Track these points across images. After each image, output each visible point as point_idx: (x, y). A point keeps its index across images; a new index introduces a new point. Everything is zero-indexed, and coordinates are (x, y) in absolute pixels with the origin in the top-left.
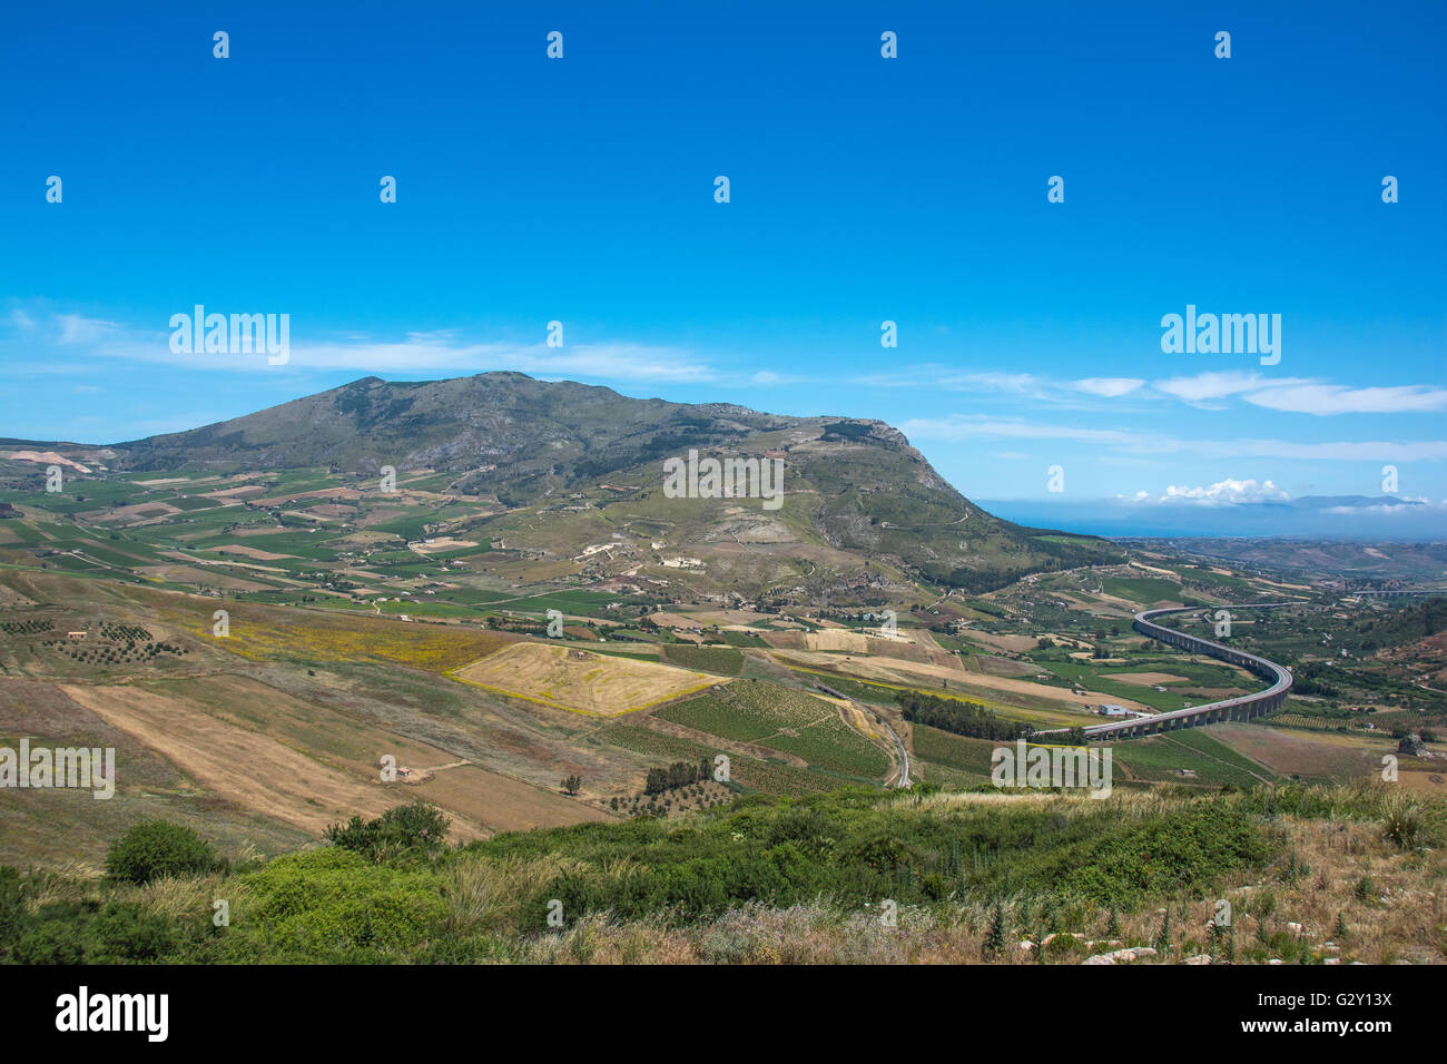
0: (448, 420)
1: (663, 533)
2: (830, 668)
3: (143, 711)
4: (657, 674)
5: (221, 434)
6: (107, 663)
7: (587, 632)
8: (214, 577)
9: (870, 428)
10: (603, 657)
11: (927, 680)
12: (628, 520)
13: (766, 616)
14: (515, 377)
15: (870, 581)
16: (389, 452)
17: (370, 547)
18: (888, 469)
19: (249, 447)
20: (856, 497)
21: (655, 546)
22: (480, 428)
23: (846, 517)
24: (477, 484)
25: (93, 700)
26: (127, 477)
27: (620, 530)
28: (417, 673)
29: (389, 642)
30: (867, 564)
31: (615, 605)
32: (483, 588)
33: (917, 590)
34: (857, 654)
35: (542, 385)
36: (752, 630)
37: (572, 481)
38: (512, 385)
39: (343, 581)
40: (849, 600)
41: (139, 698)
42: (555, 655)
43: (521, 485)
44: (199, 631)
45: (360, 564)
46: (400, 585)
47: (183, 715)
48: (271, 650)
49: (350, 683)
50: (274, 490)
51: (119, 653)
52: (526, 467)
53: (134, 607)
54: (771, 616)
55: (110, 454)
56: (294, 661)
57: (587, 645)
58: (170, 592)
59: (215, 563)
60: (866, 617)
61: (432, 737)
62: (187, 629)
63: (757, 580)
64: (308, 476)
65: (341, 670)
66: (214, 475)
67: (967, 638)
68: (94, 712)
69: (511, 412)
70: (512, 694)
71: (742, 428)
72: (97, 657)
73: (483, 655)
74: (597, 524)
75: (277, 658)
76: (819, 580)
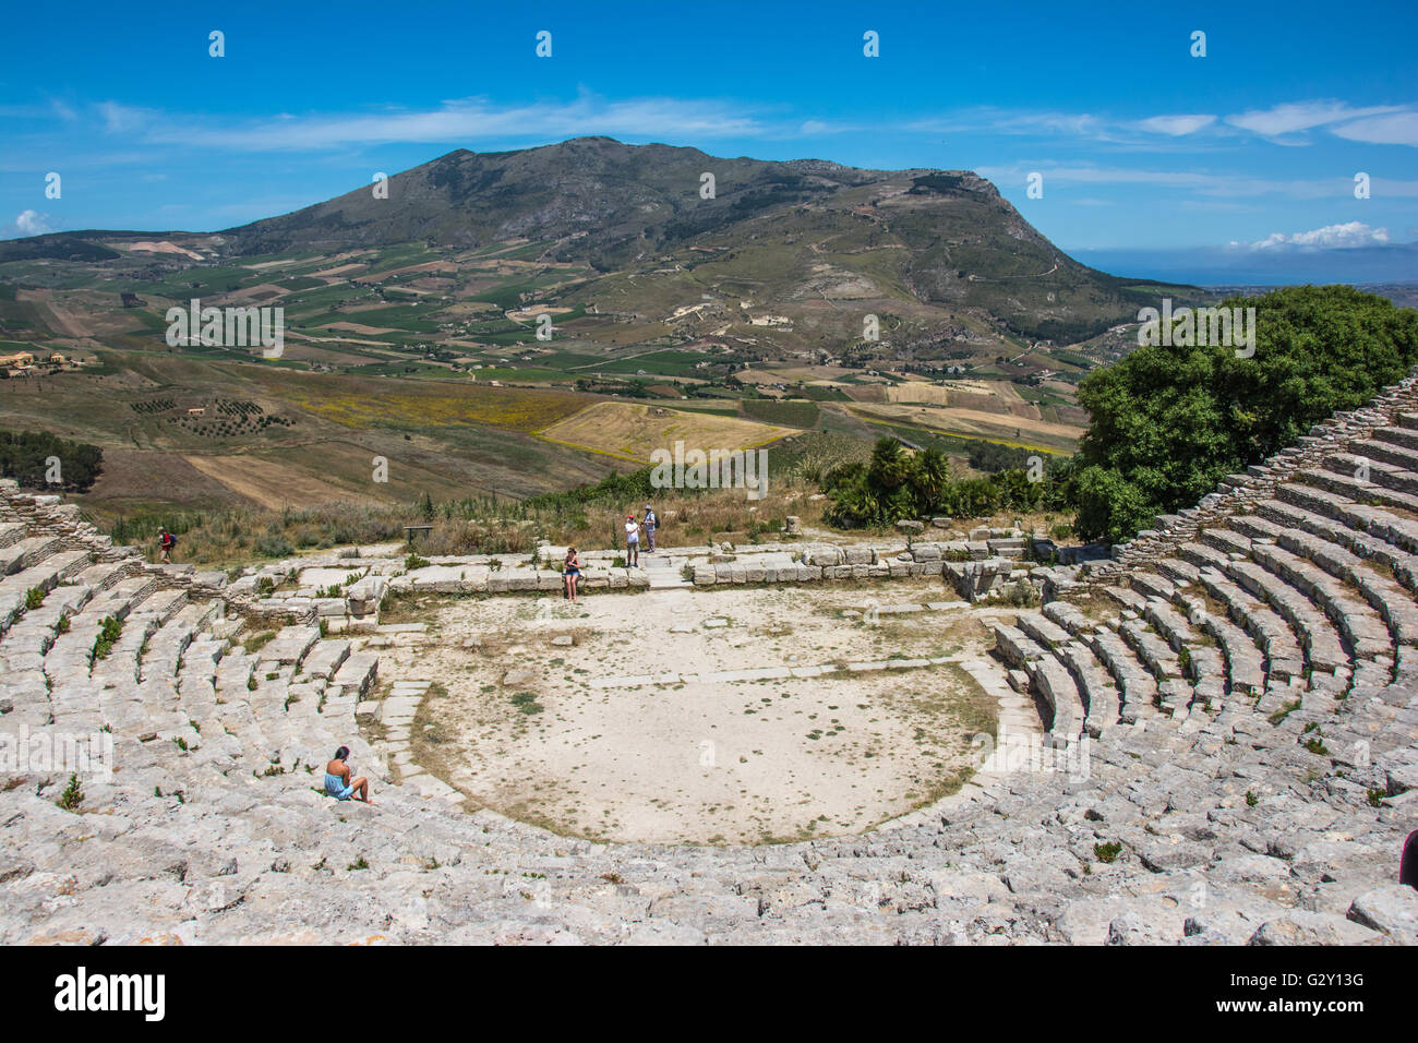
0: (538, 189)
1: (751, 292)
2: (905, 420)
3: (259, 477)
4: (732, 428)
5: (322, 214)
6: (224, 436)
7: (673, 391)
8: (323, 353)
9: (960, 179)
10: (680, 413)
11: (1001, 431)
12: (717, 280)
13: (852, 371)
14: (603, 142)
15: (955, 335)
16: (483, 223)
17: (469, 318)
18: (977, 221)
19: (348, 226)
20: (943, 250)
21: (744, 306)
22: (569, 196)
23: (933, 271)
24: (570, 251)
25: (214, 469)
26: (237, 262)
27: (709, 290)
28: (506, 434)
29: (479, 406)
30: (952, 317)
31: (704, 364)
32: (577, 352)
33: (1003, 342)
34: (933, 406)
35: (630, 148)
36: (835, 384)
37: (662, 243)
38: (600, 151)
39: (444, 351)
40: (934, 353)
41: (254, 466)
42: (635, 412)
43: (615, 249)
44: (304, 404)
45: (460, 335)
46: (499, 353)
47: (293, 479)
48: (371, 418)
49: (444, 445)
50: (377, 266)
51: (234, 427)
52: (617, 233)
53: (246, 384)
54: (857, 371)
55: (220, 241)
56: (391, 427)
57: (668, 403)
58: (277, 369)
59: (324, 340)
60: (951, 370)
61: (519, 491)
62: (294, 402)
63: (843, 336)
64: (408, 252)
65: (436, 434)
66: (317, 255)
67: (1050, 389)
68: (215, 479)
69: (602, 178)
70: (595, 450)
71: (831, 184)
72: (215, 431)
73: (567, 415)
74: (686, 286)
75: (376, 425)
76: (905, 335)
